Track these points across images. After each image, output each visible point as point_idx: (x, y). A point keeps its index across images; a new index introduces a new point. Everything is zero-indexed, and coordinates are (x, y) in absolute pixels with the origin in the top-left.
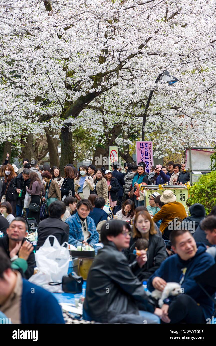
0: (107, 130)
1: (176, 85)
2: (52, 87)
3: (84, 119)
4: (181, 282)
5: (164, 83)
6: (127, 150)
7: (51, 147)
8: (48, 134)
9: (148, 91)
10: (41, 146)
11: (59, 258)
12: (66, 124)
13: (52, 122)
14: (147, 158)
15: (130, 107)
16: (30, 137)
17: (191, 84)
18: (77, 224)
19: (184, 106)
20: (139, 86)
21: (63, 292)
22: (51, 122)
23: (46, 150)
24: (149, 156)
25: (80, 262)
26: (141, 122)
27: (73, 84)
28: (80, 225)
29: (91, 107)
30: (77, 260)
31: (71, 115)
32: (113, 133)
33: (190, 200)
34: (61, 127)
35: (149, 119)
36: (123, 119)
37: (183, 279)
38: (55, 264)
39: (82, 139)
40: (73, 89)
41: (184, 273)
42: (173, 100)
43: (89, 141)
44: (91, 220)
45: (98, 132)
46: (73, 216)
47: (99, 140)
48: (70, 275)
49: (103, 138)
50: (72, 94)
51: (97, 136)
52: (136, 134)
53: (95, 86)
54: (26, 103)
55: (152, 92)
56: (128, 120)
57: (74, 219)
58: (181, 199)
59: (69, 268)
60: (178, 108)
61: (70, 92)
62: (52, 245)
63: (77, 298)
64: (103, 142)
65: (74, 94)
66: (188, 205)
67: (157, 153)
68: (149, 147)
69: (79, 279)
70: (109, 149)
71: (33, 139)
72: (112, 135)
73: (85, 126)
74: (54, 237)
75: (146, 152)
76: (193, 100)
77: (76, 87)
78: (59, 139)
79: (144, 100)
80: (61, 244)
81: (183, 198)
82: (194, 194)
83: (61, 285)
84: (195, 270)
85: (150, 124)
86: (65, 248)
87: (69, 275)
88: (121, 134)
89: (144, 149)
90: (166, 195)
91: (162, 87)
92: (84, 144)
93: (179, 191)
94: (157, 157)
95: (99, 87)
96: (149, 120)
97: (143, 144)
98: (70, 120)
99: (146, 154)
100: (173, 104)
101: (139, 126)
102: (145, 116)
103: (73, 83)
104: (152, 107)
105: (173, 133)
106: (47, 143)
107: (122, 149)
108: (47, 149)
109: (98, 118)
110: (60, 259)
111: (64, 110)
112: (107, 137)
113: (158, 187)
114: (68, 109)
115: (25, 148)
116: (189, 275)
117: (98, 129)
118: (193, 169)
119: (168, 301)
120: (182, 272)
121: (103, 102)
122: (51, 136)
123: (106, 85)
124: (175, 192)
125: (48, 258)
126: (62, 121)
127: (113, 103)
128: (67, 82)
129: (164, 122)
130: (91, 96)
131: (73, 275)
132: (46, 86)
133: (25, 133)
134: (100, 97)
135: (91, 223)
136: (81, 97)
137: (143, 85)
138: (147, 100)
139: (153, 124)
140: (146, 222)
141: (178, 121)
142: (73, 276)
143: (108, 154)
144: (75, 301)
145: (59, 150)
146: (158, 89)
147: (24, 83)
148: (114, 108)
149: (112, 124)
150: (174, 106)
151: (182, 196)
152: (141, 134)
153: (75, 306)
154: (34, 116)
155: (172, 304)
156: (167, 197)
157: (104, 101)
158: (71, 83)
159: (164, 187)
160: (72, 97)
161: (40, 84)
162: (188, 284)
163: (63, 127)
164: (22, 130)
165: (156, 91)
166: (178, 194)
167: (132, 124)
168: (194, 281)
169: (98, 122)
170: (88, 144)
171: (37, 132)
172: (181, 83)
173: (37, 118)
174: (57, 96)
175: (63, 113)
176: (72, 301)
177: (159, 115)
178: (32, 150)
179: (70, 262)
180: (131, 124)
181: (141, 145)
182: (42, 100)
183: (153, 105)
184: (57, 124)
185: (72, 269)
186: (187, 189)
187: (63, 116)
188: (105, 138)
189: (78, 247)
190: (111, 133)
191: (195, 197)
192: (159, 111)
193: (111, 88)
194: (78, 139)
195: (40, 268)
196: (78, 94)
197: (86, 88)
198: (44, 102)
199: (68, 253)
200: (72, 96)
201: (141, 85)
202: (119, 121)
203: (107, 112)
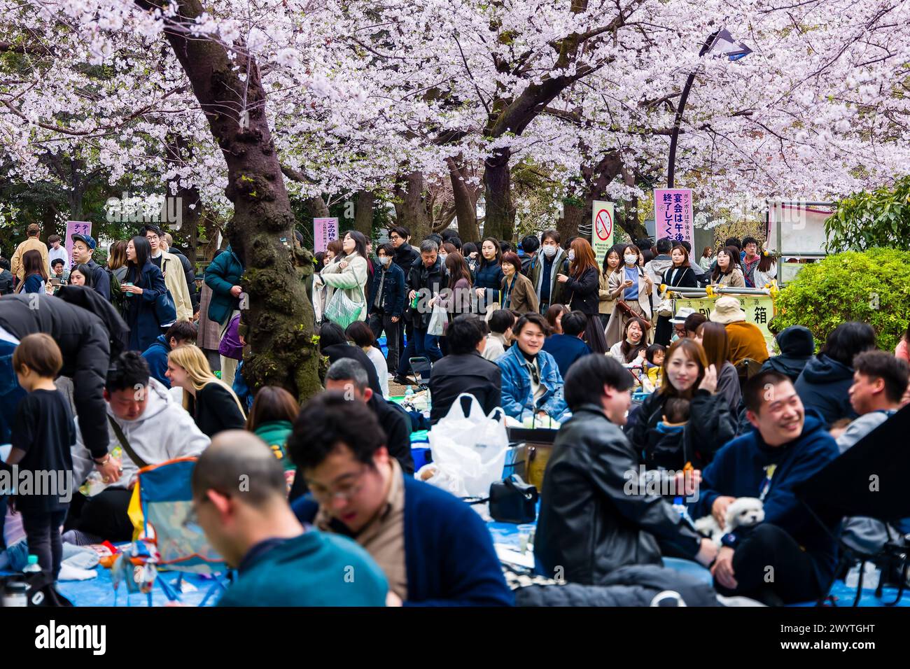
0: (589, 163)
1: (746, 63)
2: (466, 67)
3: (536, 139)
4: (762, 497)
5: (720, 57)
6: (633, 210)
7: (461, 205)
8: (455, 174)
9: (682, 76)
10: (438, 203)
11: (484, 444)
12: (496, 150)
13: (465, 145)
14: (679, 228)
15: (643, 112)
16: (414, 180)
17: (780, 60)
18: (519, 370)
19: (764, 108)
20: (662, 63)
21: (493, 520)
22: (463, 145)
23: (450, 211)
24: (683, 224)
25: (529, 454)
26: (665, 147)
27: (512, 59)
28: (526, 372)
29: (553, 112)
30: (524, 448)
31: (509, 129)
32: (603, 172)
33: (778, 320)
34: (484, 156)
35: (685, 141)
36: (625, 140)
37: (766, 490)
38: (475, 456)
39: (531, 187)
40: (512, 71)
41: (769, 477)
42: (739, 96)
43: (548, 189)
44: (547, 359)
45: (567, 169)
46: (510, 351)
47: (569, 187)
48: (508, 482)
49: (578, 182)
50: (511, 83)
51: (564, 179)
52: (653, 173)
53: (562, 63)
54: (408, 102)
55: (691, 77)
56: (637, 142)
57: (511, 359)
58: (757, 318)
59: (505, 466)
60: (751, 114)
61: (505, 78)
62: (467, 414)
63: (524, 532)
64: (578, 193)
65: (515, 83)
66: (774, 331)
67: (702, 216)
68: (683, 201)
69: (528, 491)
70: (592, 208)
71: (421, 186)
72: (599, 175)
73: (539, 157)
74: (472, 396)
75: (678, 214)
76: (786, 96)
77: (519, 66)
78: (481, 187)
79: (673, 96)
80: (487, 414)
81: (760, 316)
82: (786, 306)
83: (488, 503)
84: (794, 469)
85: (686, 150)
86: (495, 421)
87: (505, 482)
88: (620, 176)
89: (672, 207)
90: (723, 306)
91: (714, 66)
92: (535, 199)
93: (753, 302)
94: (701, 227)
95: (571, 65)
96: (684, 144)
97: (669, 196)
98: (505, 140)
99: (678, 218)
100: (739, 105)
101: (662, 156)
102: (674, 133)
103: (513, 57)
104: (691, 111)
105: (739, 172)
106: (452, 196)
107: (623, 208)
108: (452, 210)
109: (569, 136)
110: (484, 446)
111: (492, 117)
112: (588, 181)
113: (705, 291)
114: (502, 116)
115: (405, 204)
116: (782, 479)
117: (568, 164)
118: (784, 251)
119: (733, 538)
120: (765, 473)
121: (580, 101)
122: (461, 179)
123: (587, 61)
124: (742, 302)
125: (458, 442)
126: (488, 143)
127: (601, 104)
128: (498, 57)
129: (718, 146)
130: (553, 87)
131: (516, 481)
132: (453, 63)
133: (405, 171)
134: (573, 89)
135: (548, 365)
136: (532, 89)
137: (672, 61)
138: (680, 97)
139: (693, 151)
140: (689, 366)
141: (750, 145)
142: (515, 484)
143: (589, 220)
144: (521, 539)
145: (481, 212)
146: (707, 69)
147: (403, 59)
148: (605, 116)
149: (601, 152)
150: (741, 109)
151: (759, 312)
152: (666, 173)
153: (519, 550)
154: (425, 130)
155: (741, 546)
156: (723, 311)
157: (583, 99)
158: (507, 57)
159: (719, 292)
160: (510, 89)
161: (438, 60)
162: (777, 501)
163: (491, 156)
164: (396, 164)
165: (702, 76)
166: (750, 308)
167: (646, 151)
168: (792, 495)
169: (567, 146)
170: (546, 197)
171: (430, 168)
172: (758, 58)
173: (432, 136)
174: (477, 87)
175: (490, 125)
176: (511, 539)
177: (707, 131)
178: (419, 210)
179: (508, 452)
180: (642, 151)
181: (667, 197)
182: (442, 97)
183: (692, 108)
184: (477, 148)
185: (513, 468)
186: (771, 297)
187: (491, 131)
188: (584, 185)
189: (525, 420)
190: (596, 171)
191: (789, 313)
192: (707, 122)
193: (599, 67)
194: (521, 187)
195: (440, 464)
196: (523, 84)
197: (543, 69)
198: (447, 102)
199: (504, 432)
200: (510, 86)
201: (668, 61)
202: (615, 145)
203: (588, 123)
